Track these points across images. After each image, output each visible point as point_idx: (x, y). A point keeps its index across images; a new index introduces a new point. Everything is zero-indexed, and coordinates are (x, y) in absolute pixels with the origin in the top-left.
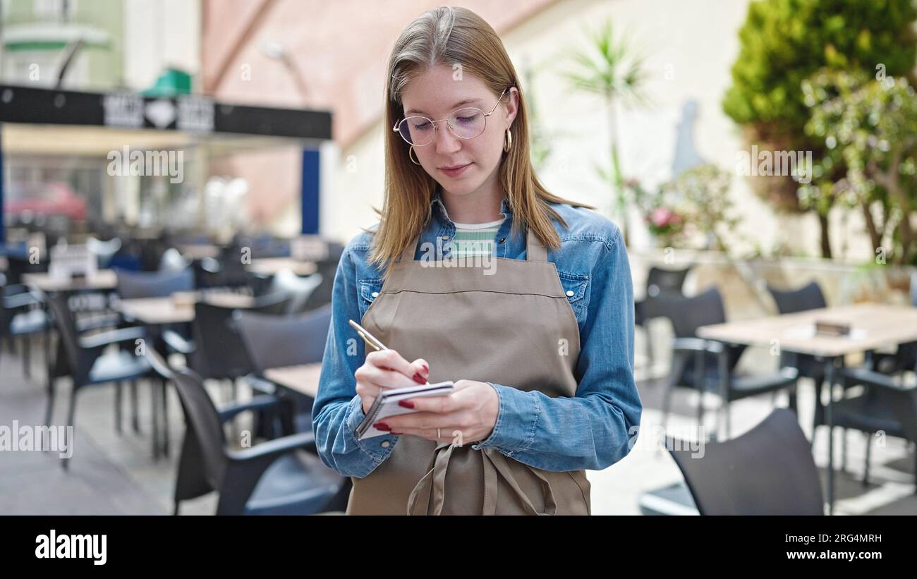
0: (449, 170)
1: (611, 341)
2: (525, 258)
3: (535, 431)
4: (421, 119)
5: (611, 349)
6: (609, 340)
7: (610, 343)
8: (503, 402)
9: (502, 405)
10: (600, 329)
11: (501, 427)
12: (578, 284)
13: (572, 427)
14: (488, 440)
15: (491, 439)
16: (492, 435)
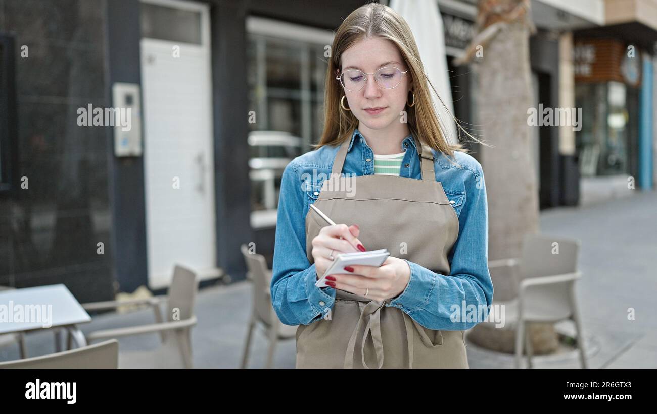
0: (371, 110)
1: (473, 240)
2: (421, 178)
3: (430, 296)
4: (355, 73)
5: (472, 245)
6: (471, 239)
7: (471, 241)
8: (414, 272)
9: (412, 274)
10: (467, 231)
11: (409, 289)
12: (457, 197)
13: (447, 296)
14: (399, 297)
15: (401, 297)
16: (403, 294)
